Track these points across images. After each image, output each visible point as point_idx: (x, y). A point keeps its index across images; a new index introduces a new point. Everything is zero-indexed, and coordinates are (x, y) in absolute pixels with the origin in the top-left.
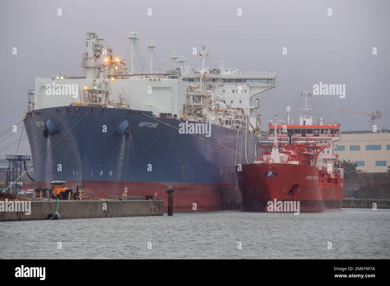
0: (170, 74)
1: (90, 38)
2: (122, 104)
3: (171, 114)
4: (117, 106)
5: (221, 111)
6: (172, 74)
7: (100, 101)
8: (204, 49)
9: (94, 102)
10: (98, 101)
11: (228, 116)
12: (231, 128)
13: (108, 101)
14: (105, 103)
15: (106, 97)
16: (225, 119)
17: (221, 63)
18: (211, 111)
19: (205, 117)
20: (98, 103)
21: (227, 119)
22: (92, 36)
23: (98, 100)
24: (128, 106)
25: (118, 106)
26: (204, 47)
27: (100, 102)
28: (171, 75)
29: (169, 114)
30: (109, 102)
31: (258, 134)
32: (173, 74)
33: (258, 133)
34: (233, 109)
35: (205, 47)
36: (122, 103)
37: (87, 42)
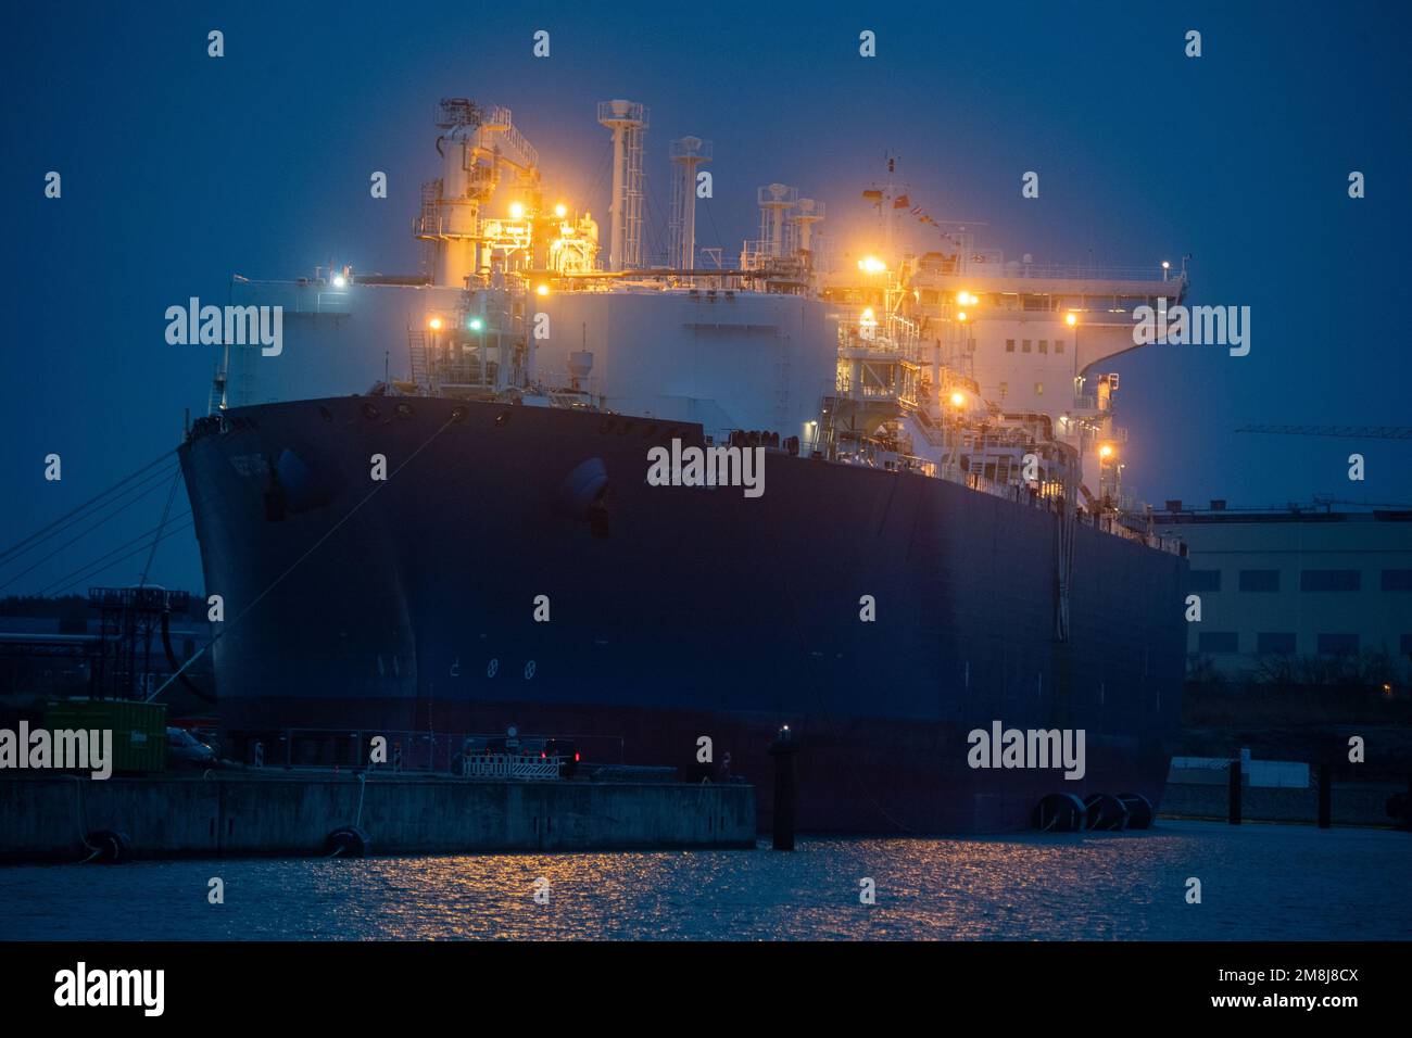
0: (771, 274)
1: (450, 123)
2: (577, 392)
3: (776, 436)
4: (558, 398)
5: (968, 428)
6: (778, 274)
7: (491, 376)
8: (891, 169)
9: (467, 383)
10: (484, 378)
11: (994, 445)
12: (1010, 495)
13: (524, 377)
14: (509, 387)
15: (516, 360)
16: (986, 460)
17: (962, 228)
18: (928, 424)
19: (908, 450)
20: (484, 387)
21: (991, 460)
22: (462, 112)
23: (483, 371)
24: (602, 399)
25: (564, 398)
26: (892, 161)
27: (490, 383)
28: (776, 279)
29: (766, 434)
30: (527, 380)
31: (1113, 525)
32: (783, 275)
33: (1110, 520)
34: (1009, 417)
35: (896, 160)
36: (577, 385)
37: (442, 137)
